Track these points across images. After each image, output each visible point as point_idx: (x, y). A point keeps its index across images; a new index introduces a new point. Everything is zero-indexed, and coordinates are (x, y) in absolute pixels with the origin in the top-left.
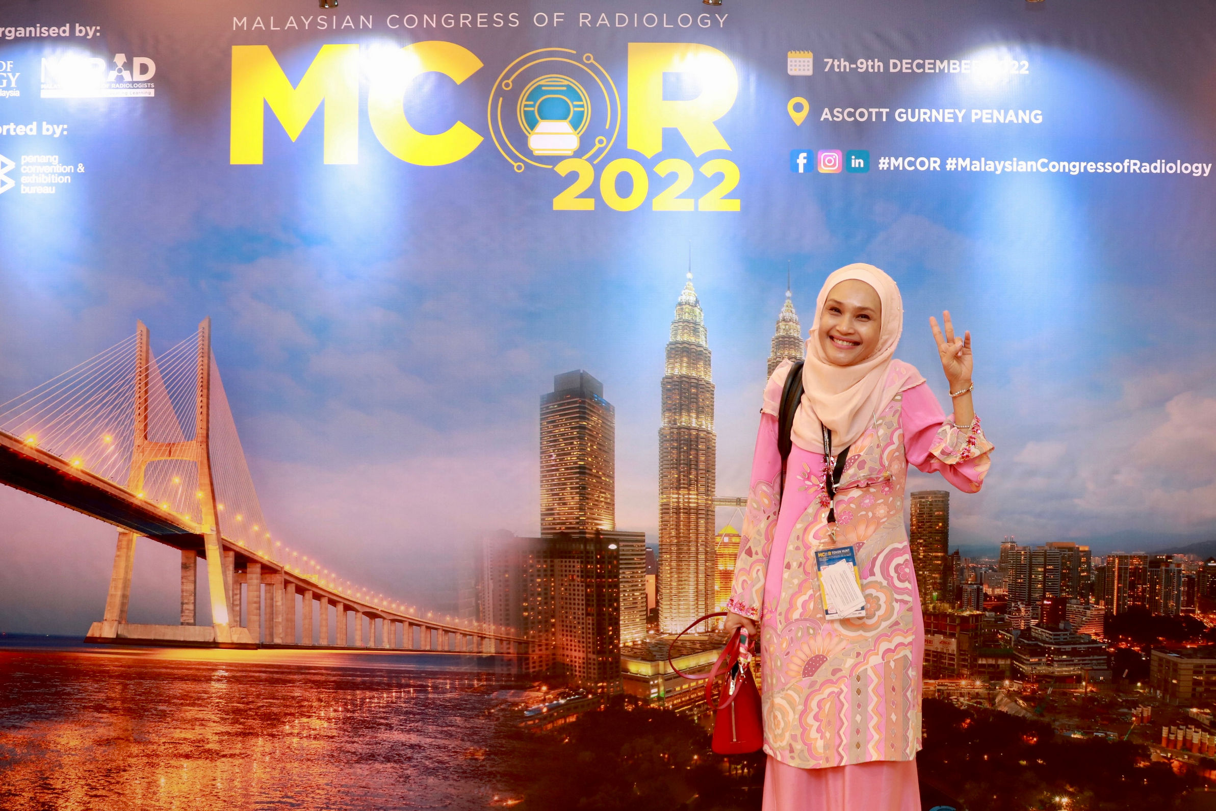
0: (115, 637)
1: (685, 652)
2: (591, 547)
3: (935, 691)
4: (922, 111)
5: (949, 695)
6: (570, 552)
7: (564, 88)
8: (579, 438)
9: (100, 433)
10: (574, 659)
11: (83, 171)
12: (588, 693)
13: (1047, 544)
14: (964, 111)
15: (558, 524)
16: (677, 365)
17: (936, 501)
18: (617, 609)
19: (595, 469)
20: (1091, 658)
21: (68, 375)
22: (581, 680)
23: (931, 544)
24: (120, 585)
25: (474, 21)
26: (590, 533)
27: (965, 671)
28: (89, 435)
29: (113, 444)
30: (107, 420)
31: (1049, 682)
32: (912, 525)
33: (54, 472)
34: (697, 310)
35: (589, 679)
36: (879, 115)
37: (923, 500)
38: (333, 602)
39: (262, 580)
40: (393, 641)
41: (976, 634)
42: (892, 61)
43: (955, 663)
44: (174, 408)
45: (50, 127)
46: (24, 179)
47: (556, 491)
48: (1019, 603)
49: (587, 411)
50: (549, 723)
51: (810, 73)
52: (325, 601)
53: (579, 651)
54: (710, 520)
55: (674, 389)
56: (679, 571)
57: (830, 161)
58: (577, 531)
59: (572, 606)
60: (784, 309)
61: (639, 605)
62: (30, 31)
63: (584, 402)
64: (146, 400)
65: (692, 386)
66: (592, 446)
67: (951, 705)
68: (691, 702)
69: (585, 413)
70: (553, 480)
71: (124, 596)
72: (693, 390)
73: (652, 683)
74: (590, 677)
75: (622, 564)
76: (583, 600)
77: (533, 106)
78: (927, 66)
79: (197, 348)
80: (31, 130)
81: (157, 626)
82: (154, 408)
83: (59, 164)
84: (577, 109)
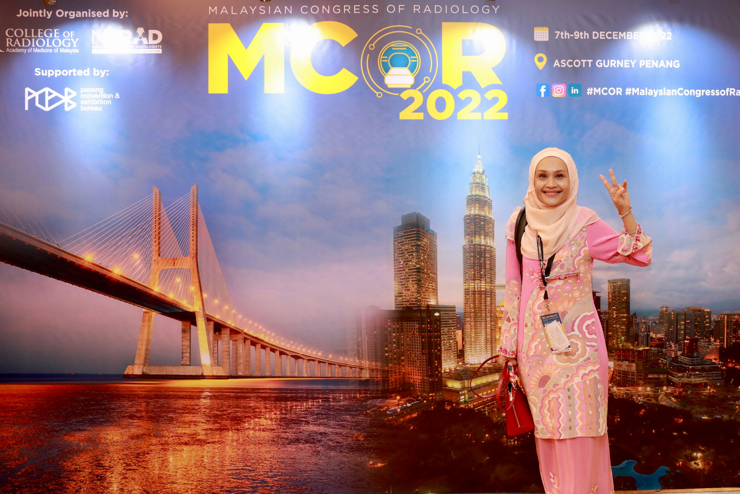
0: (141, 374)
1: (479, 374)
2: (424, 315)
3: (624, 394)
4: (612, 61)
5: (632, 396)
6: (412, 318)
7: (405, 49)
8: (416, 251)
9: (132, 253)
10: (415, 380)
11: (118, 97)
12: (424, 400)
13: (686, 308)
14: (635, 61)
15: (405, 301)
16: (473, 208)
17: (622, 284)
18: (440, 351)
19: (426, 269)
20: (712, 373)
21: (111, 219)
22: (420, 392)
23: (620, 309)
24: (145, 343)
25: (352, 10)
26: (424, 307)
27: (641, 382)
28: (124, 254)
29: (139, 259)
30: (136, 245)
31: (689, 387)
32: (609, 299)
34: (484, 177)
35: (424, 391)
36: (587, 63)
37: (615, 284)
38: (273, 350)
39: (231, 338)
40: (309, 372)
41: (647, 361)
42: (594, 33)
43: (635, 377)
44: (176, 237)
45: (98, 71)
46: (82, 102)
47: (403, 283)
48: (671, 342)
49: (421, 236)
50: (402, 418)
51: (547, 39)
52: (268, 349)
53: (418, 375)
54: (493, 298)
55: (471, 222)
56: (476, 327)
57: (559, 90)
58: (416, 305)
59: (414, 349)
61: (453, 348)
62: (85, 14)
63: (419, 231)
64: (159, 233)
65: (481, 221)
66: (424, 256)
67: (633, 401)
68: (484, 403)
69: (419, 237)
70: (402, 276)
71: (147, 350)
72: (482, 223)
73: (461, 393)
74: (425, 391)
75: (442, 324)
76: (420, 346)
77: (387, 59)
78: (614, 35)
79: (190, 201)
80: (86, 73)
81: (167, 367)
82: (164, 238)
83: (104, 93)
84: (412, 61)
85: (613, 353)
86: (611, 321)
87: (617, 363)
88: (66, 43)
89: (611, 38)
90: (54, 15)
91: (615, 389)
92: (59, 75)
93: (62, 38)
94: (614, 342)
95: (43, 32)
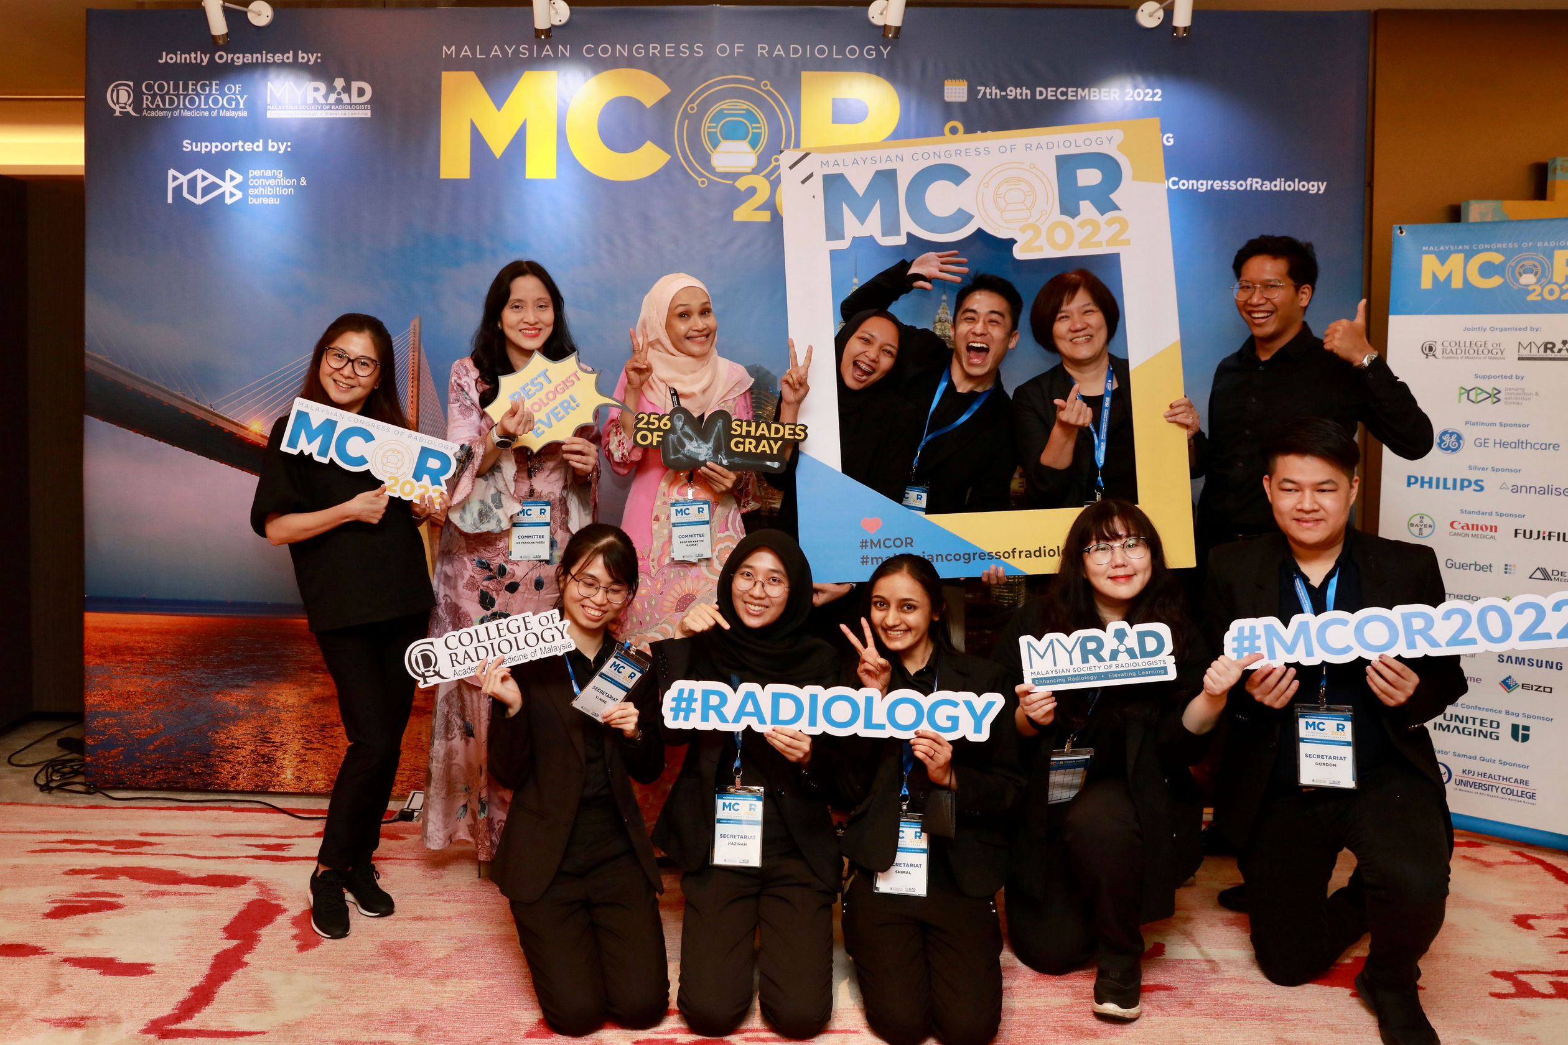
7: (744, 112)
11: (305, 184)
21: (291, 367)
25: (662, 51)
45: (275, 144)
46: (251, 191)
49: (763, 402)
51: (964, 99)
60: (940, 311)
62: (257, 58)
77: (716, 127)
78: (1070, 94)
79: (408, 343)
80: (258, 147)
83: (283, 177)
84: (754, 131)
88: (229, 102)
89: (1065, 98)
90: (212, 59)
92: (218, 150)
93: (223, 94)
95: (196, 85)
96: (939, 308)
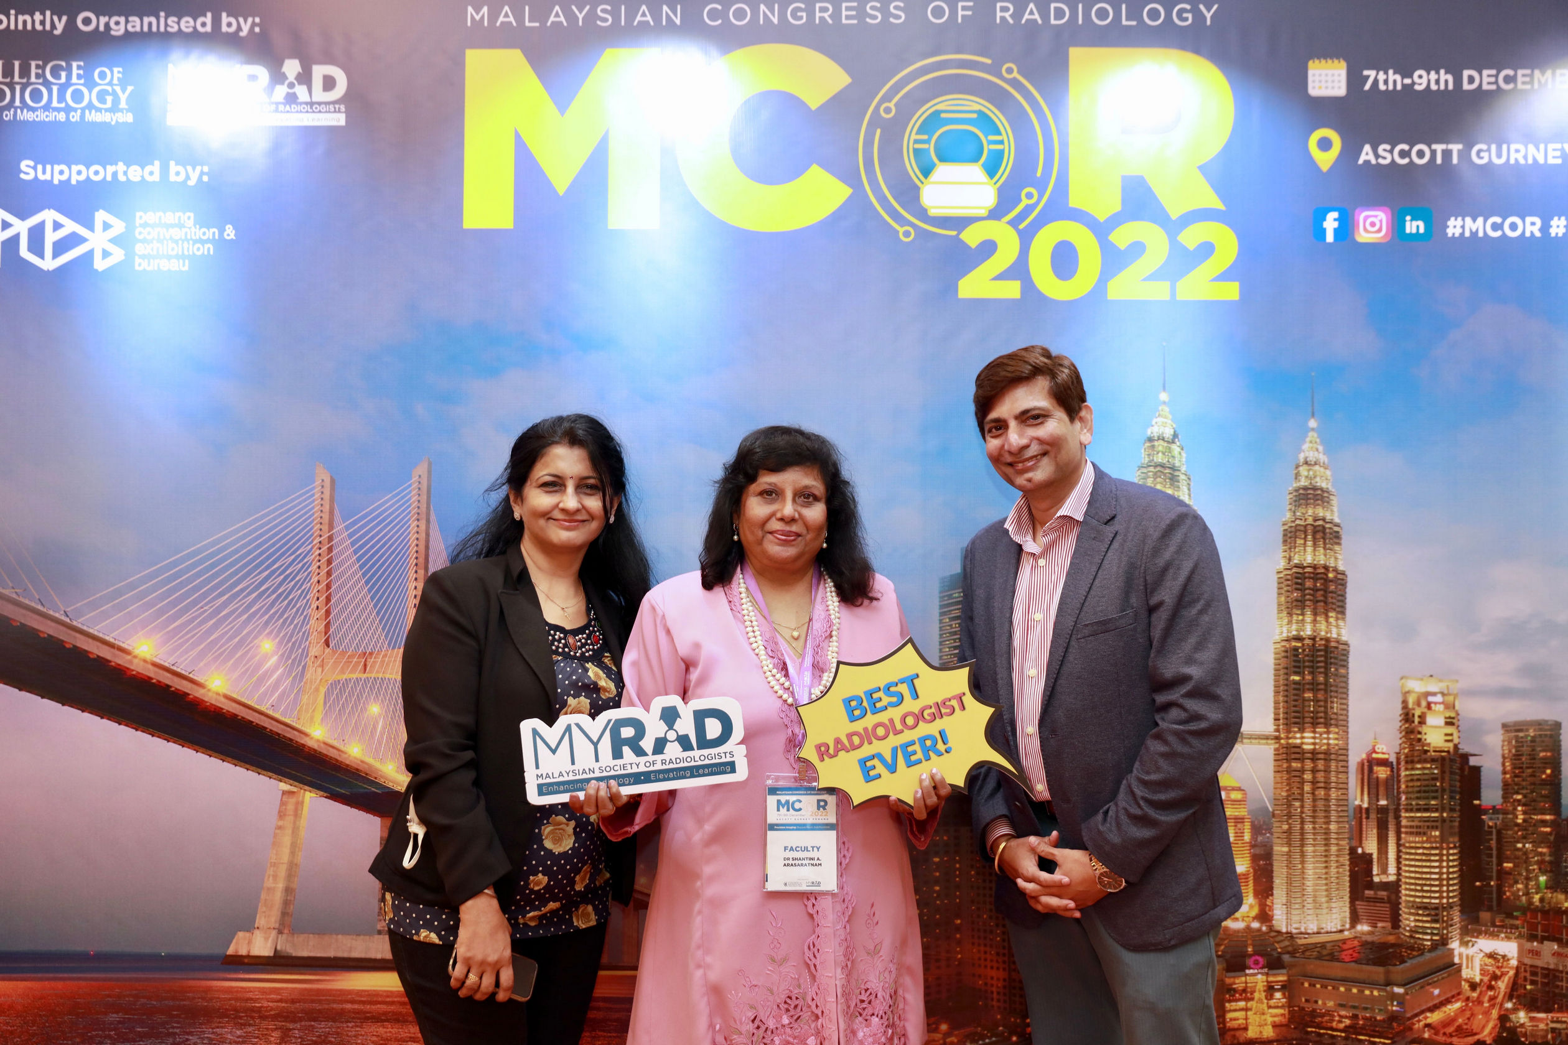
0: (272, 954)
3: (1547, 1031)
4: (1513, 147)
7: (975, 116)
9: (256, 637)
11: (232, 236)
12: (1011, 1034)
17: (1540, 736)
21: (206, 547)
23: (1534, 801)
24: (282, 872)
25: (836, 15)
28: (237, 640)
29: (275, 653)
30: (267, 617)
32: (1504, 773)
33: (180, 698)
34: (1176, 449)
36: (1447, 154)
37: (1521, 734)
44: (372, 598)
45: (180, 168)
46: (139, 249)
51: (1342, 92)
53: (998, 969)
57: (1373, 224)
60: (1306, 446)
62: (150, 24)
64: (328, 587)
71: (288, 890)
77: (927, 142)
78: (1520, 79)
79: (410, 506)
80: (151, 173)
81: (340, 937)
82: (341, 599)
83: (195, 225)
84: (993, 148)
85: (1516, 918)
86: (1510, 832)
87: (1528, 945)
88: (101, 97)
89: (1511, 86)
90: (71, 25)
91: (1522, 1016)
92: (82, 178)
93: (90, 84)
94: (1519, 890)
95: (43, 68)
96: (1304, 442)
